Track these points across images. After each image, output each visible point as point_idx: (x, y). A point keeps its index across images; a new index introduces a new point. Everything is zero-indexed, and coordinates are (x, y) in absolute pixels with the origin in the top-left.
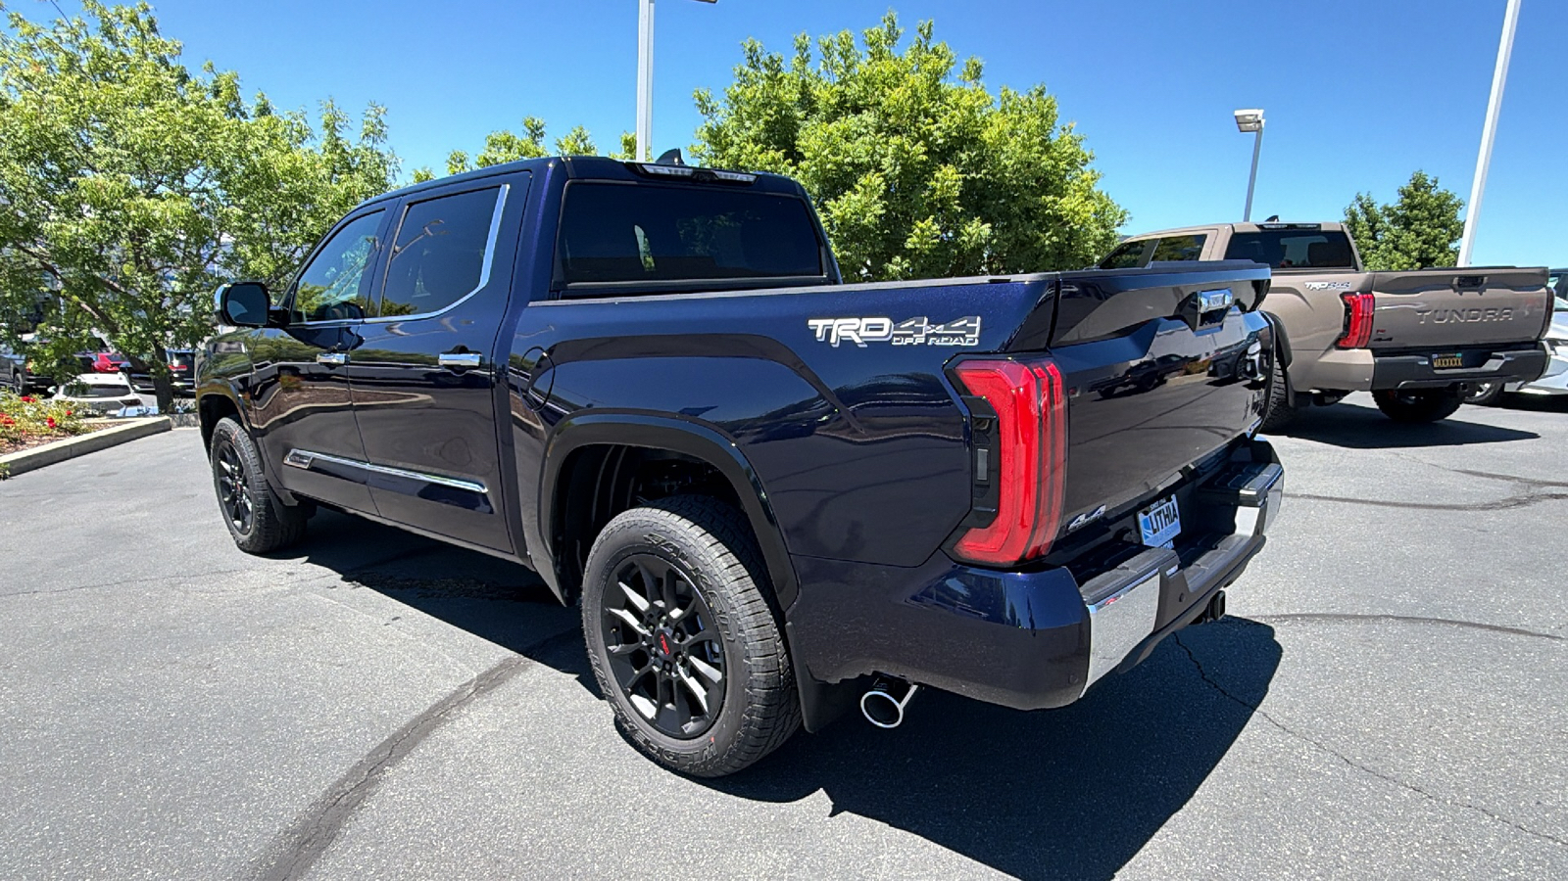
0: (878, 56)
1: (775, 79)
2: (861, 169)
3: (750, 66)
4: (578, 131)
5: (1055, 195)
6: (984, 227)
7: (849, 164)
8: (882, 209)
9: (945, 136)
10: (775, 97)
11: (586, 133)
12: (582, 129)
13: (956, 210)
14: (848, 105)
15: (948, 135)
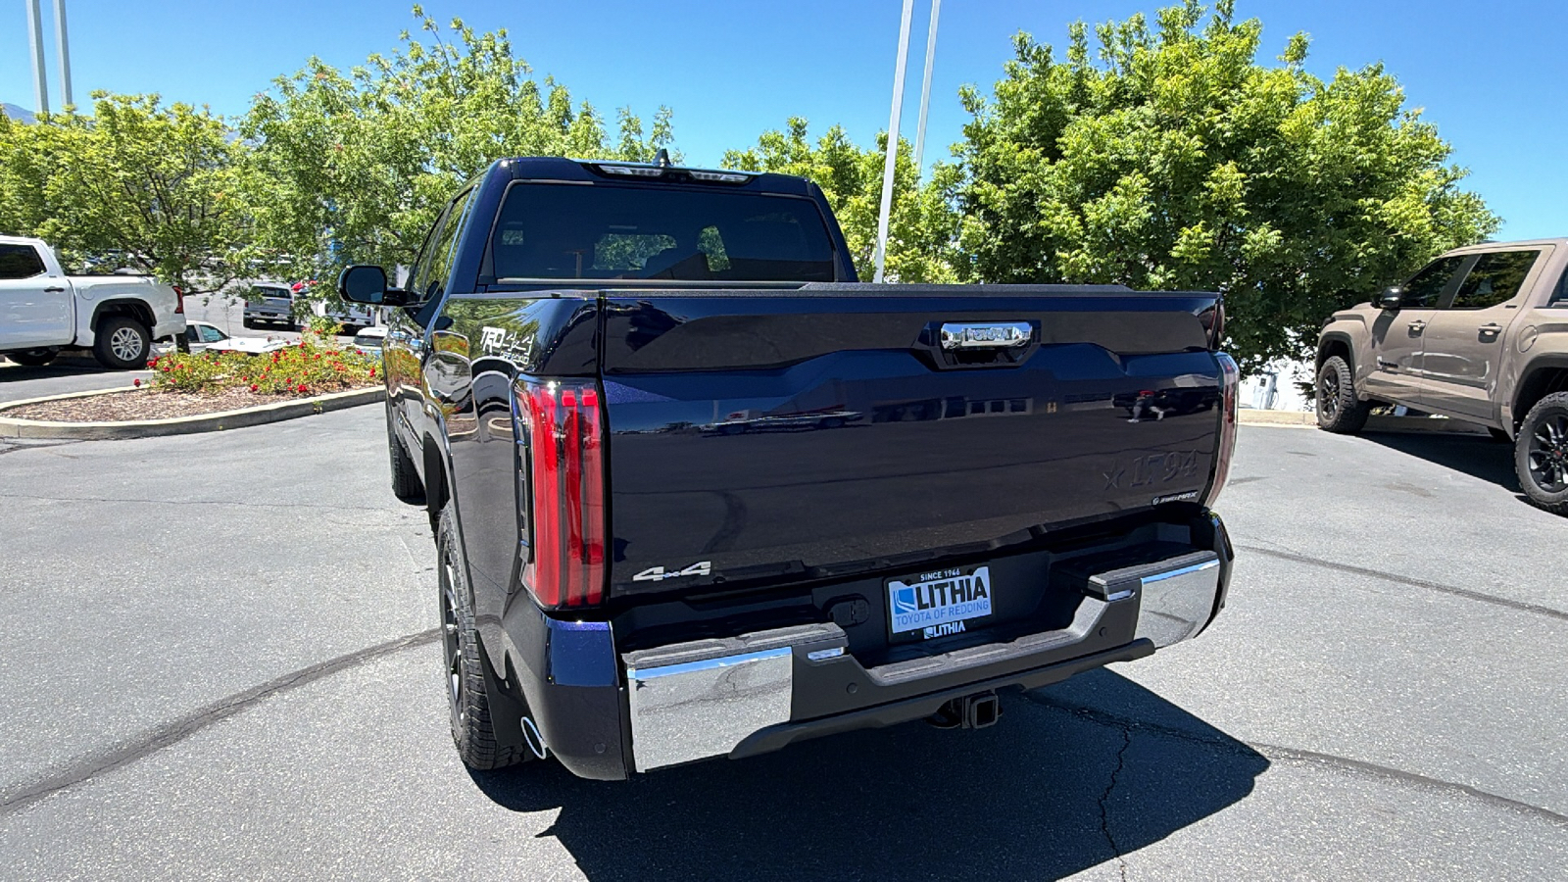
0: (1171, 39)
1: (1044, 71)
2: (1126, 166)
3: (1020, 60)
4: (835, 129)
5: (1376, 197)
6: (1272, 233)
7: (1114, 162)
8: (1148, 211)
9: (1235, 129)
10: (1043, 91)
11: (843, 131)
12: (839, 128)
13: (1240, 214)
14: (1129, 96)
15: (1237, 127)
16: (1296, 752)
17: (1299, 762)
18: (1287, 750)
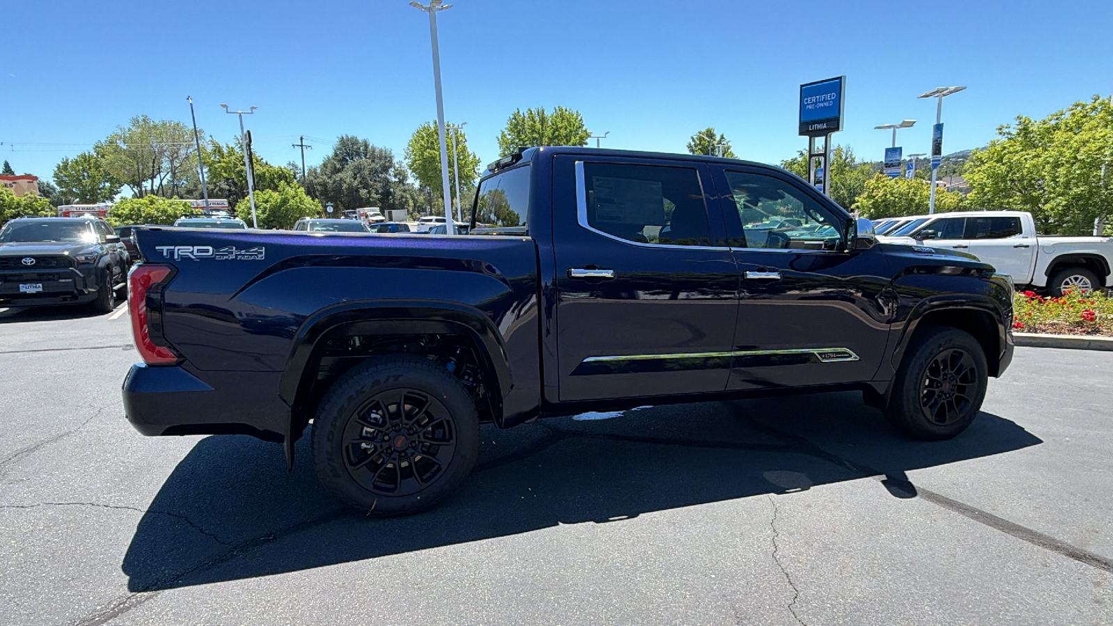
16: (122, 611)
17: (112, 606)
18: (129, 608)
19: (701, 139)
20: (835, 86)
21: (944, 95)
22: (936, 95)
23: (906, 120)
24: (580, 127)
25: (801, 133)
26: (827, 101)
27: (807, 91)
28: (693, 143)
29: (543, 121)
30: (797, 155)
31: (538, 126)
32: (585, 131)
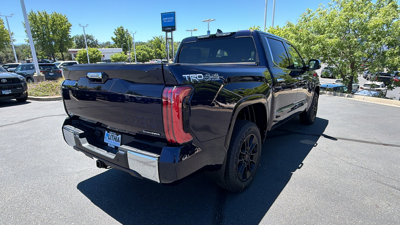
19: (119, 30)
20: (173, 15)
21: (210, 21)
22: (207, 21)
23: (195, 29)
24: (67, 22)
25: (163, 31)
26: (171, 20)
27: (164, 16)
28: (116, 32)
29: (46, 17)
30: (152, 38)
31: (44, 19)
32: (70, 23)
